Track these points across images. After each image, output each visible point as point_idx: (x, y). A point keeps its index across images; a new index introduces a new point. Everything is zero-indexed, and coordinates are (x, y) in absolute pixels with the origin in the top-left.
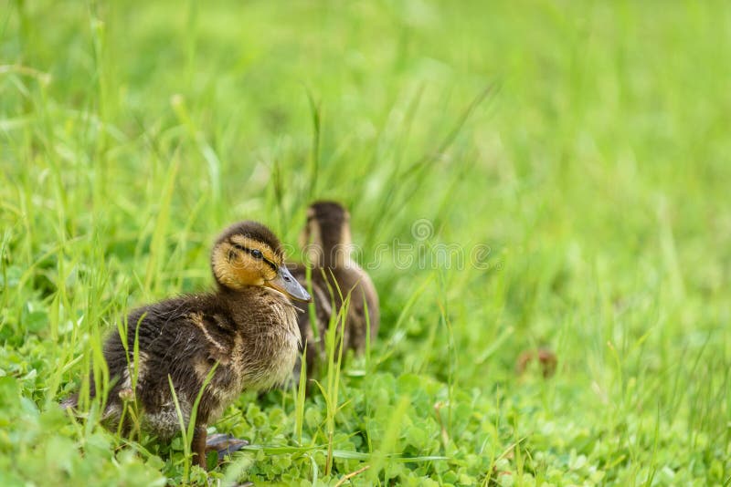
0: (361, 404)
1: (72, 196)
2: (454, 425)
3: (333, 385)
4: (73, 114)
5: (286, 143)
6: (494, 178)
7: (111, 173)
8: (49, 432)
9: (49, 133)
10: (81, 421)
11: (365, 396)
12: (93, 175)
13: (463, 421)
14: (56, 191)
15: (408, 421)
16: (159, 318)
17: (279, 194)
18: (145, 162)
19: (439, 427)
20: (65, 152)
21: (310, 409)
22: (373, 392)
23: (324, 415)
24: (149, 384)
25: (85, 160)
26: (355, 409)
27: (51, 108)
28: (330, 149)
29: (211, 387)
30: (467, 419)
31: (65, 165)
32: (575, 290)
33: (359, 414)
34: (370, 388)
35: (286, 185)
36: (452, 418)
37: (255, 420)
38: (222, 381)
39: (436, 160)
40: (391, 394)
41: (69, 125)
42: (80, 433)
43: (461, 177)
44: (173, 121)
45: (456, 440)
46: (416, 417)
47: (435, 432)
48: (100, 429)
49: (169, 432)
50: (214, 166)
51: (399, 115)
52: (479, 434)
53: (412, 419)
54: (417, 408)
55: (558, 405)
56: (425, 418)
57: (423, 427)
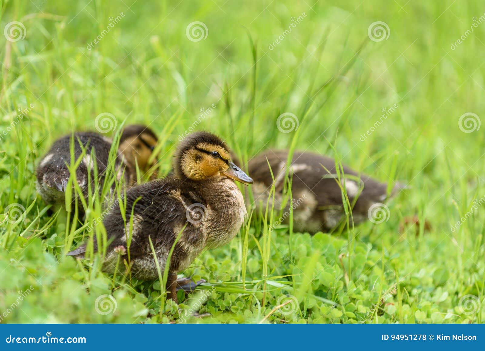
0: (287, 256)
1: (81, 109)
2: (353, 270)
3: (267, 242)
4: (81, 50)
5: (233, 69)
6: (382, 93)
7: (109, 92)
8: (64, 277)
9: (65, 64)
10: (87, 269)
11: (290, 250)
12: (96, 93)
13: (359, 267)
14: (69, 105)
15: (320, 268)
16: (150, 193)
17: (228, 106)
18: (133, 83)
19: (342, 272)
20: (76, 78)
21: (251, 260)
22: (296, 246)
23: (261, 263)
24: (140, 238)
25: (90, 83)
26: (283, 259)
27: (66, 47)
28: (264, 74)
29: (184, 243)
30: (363, 266)
31: (76, 87)
32: (440, 172)
33: (286, 262)
34: (293, 244)
35: (233, 99)
36: (352, 265)
37: (211, 267)
38: (192, 239)
39: (339, 80)
40: (308, 248)
41: (79, 58)
42: (87, 278)
43: (358, 93)
44: (152, 55)
45: (355, 281)
46: (327, 265)
47: (340, 275)
48: (101, 275)
49: (151, 273)
50: (182, 86)
51: (313, 48)
52: (371, 277)
53: (323, 266)
54: (327, 259)
55: (428, 256)
56: (333, 266)
57: (331, 271)
